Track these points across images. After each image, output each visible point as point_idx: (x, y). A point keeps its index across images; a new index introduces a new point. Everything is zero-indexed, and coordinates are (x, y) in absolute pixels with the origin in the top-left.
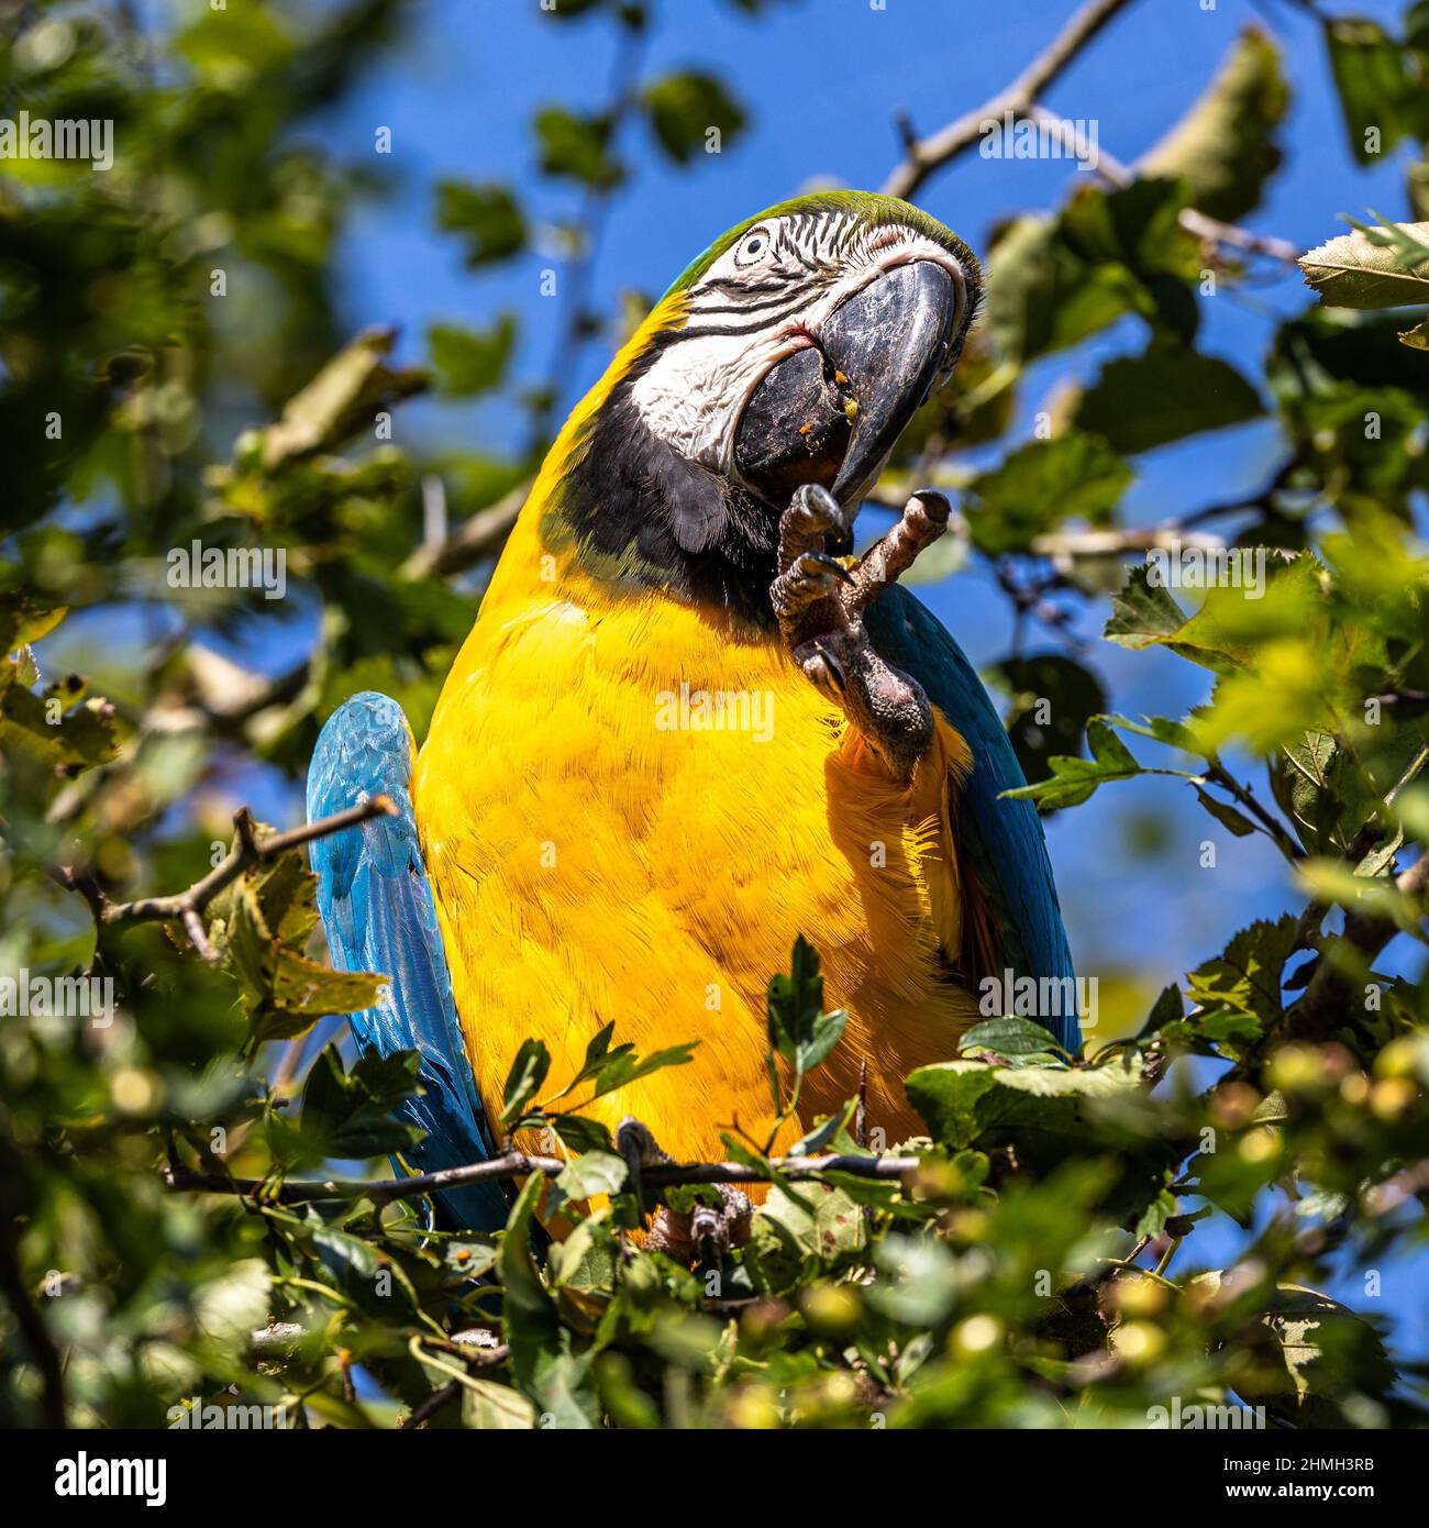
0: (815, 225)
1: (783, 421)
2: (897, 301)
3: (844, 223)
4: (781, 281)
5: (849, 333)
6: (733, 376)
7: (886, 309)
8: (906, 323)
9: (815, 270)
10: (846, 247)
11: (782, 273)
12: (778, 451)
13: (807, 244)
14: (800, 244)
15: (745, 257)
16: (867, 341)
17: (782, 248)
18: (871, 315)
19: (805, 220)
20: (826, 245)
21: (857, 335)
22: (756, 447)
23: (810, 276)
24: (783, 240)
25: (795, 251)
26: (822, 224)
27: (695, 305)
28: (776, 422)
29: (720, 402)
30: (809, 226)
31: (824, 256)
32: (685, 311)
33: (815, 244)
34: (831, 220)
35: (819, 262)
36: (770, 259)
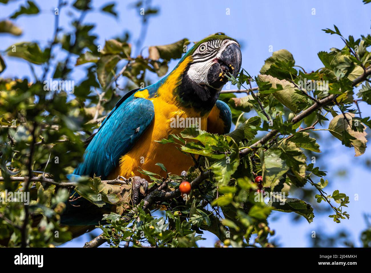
0: (213, 43)
1: (215, 75)
2: (232, 50)
3: (217, 41)
4: (209, 52)
5: (225, 57)
6: (204, 69)
7: (230, 52)
8: (235, 53)
9: (215, 49)
10: (219, 45)
11: (209, 51)
12: (216, 80)
13: (212, 46)
14: (211, 46)
15: (201, 50)
16: (229, 57)
17: (208, 47)
18: (228, 53)
19: (211, 42)
20: (216, 45)
21: (227, 57)
22: (211, 80)
23: (215, 50)
24: (208, 46)
25: (211, 47)
26: (214, 42)
27: (194, 58)
28: (214, 75)
29: (203, 73)
30: (212, 43)
31: (216, 47)
32: (193, 59)
33: (214, 46)
34: (215, 41)
35: (215, 48)
36: (207, 50)
